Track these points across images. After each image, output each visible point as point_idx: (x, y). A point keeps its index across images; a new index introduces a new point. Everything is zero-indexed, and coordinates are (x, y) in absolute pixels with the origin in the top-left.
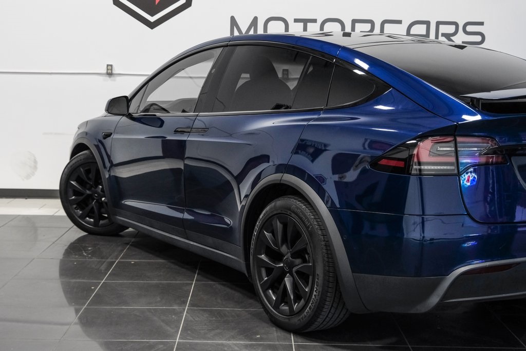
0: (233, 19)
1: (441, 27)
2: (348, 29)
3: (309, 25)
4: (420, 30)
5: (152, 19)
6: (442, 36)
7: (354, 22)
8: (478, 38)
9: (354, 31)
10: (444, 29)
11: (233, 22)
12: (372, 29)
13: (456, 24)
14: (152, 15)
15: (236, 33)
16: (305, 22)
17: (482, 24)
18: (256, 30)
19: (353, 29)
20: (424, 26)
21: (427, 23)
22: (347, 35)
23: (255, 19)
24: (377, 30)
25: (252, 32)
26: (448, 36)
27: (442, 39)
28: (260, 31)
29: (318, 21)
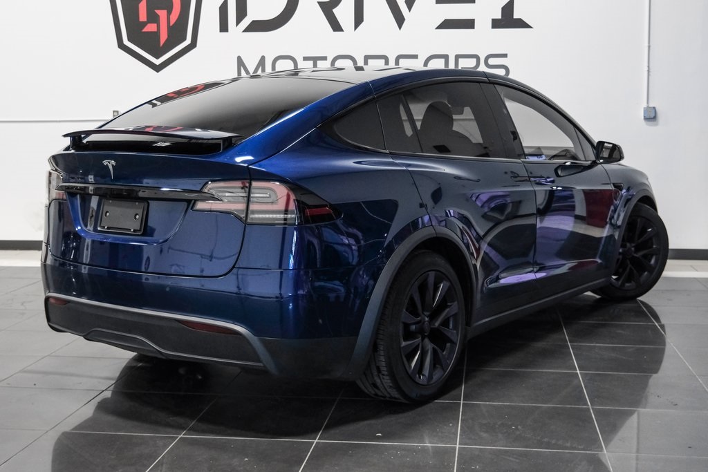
0: (239, 58)
1: (460, 60)
2: (360, 63)
5: (157, 62)
7: (367, 58)
8: (502, 72)
9: (367, 64)
11: (240, 63)
12: (387, 63)
13: (477, 57)
14: (157, 58)
15: (243, 74)
16: (315, 60)
17: (505, 56)
18: (263, 70)
19: (366, 63)
20: (443, 61)
21: (446, 57)
22: (359, 69)
23: (263, 58)
24: (392, 63)
25: (260, 72)
28: (268, 70)
29: (328, 58)
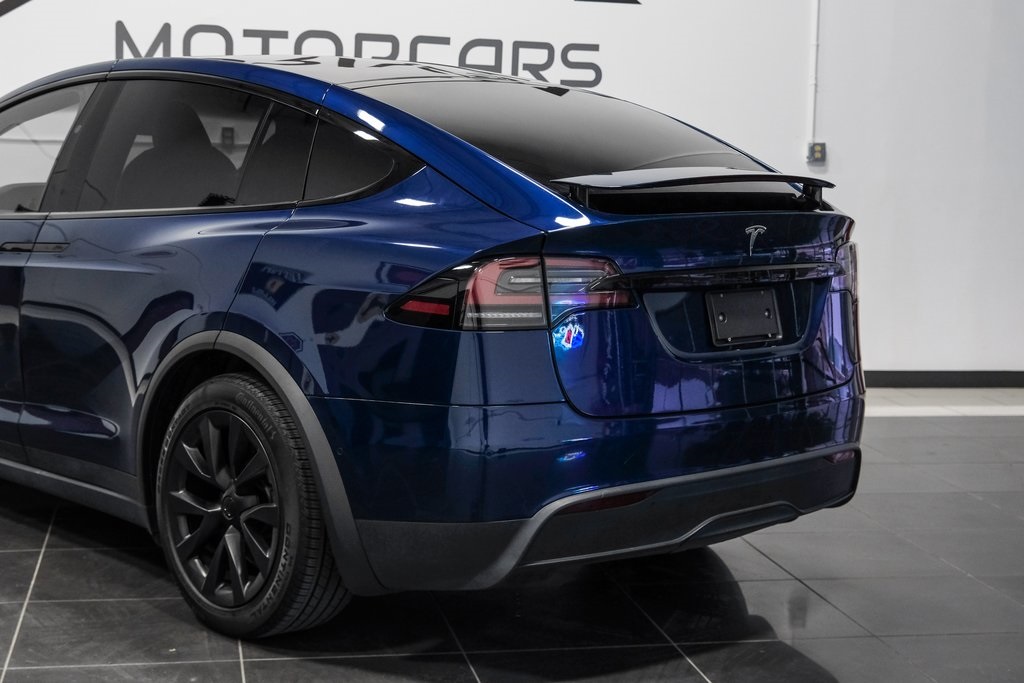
0: (120, 26)
1: (522, 51)
2: (349, 52)
3: (273, 42)
4: (483, 56)
6: (524, 69)
7: (360, 38)
8: (590, 75)
9: (360, 56)
10: (527, 56)
11: (122, 33)
12: (394, 54)
13: (549, 47)
15: (128, 55)
16: (266, 36)
17: (595, 48)
18: (167, 50)
19: (358, 52)
20: (492, 50)
21: (498, 45)
22: (346, 63)
23: (166, 29)
24: (404, 54)
25: (159, 54)
26: (535, 69)
27: (524, 74)
28: (177, 52)
29: (290, 35)
